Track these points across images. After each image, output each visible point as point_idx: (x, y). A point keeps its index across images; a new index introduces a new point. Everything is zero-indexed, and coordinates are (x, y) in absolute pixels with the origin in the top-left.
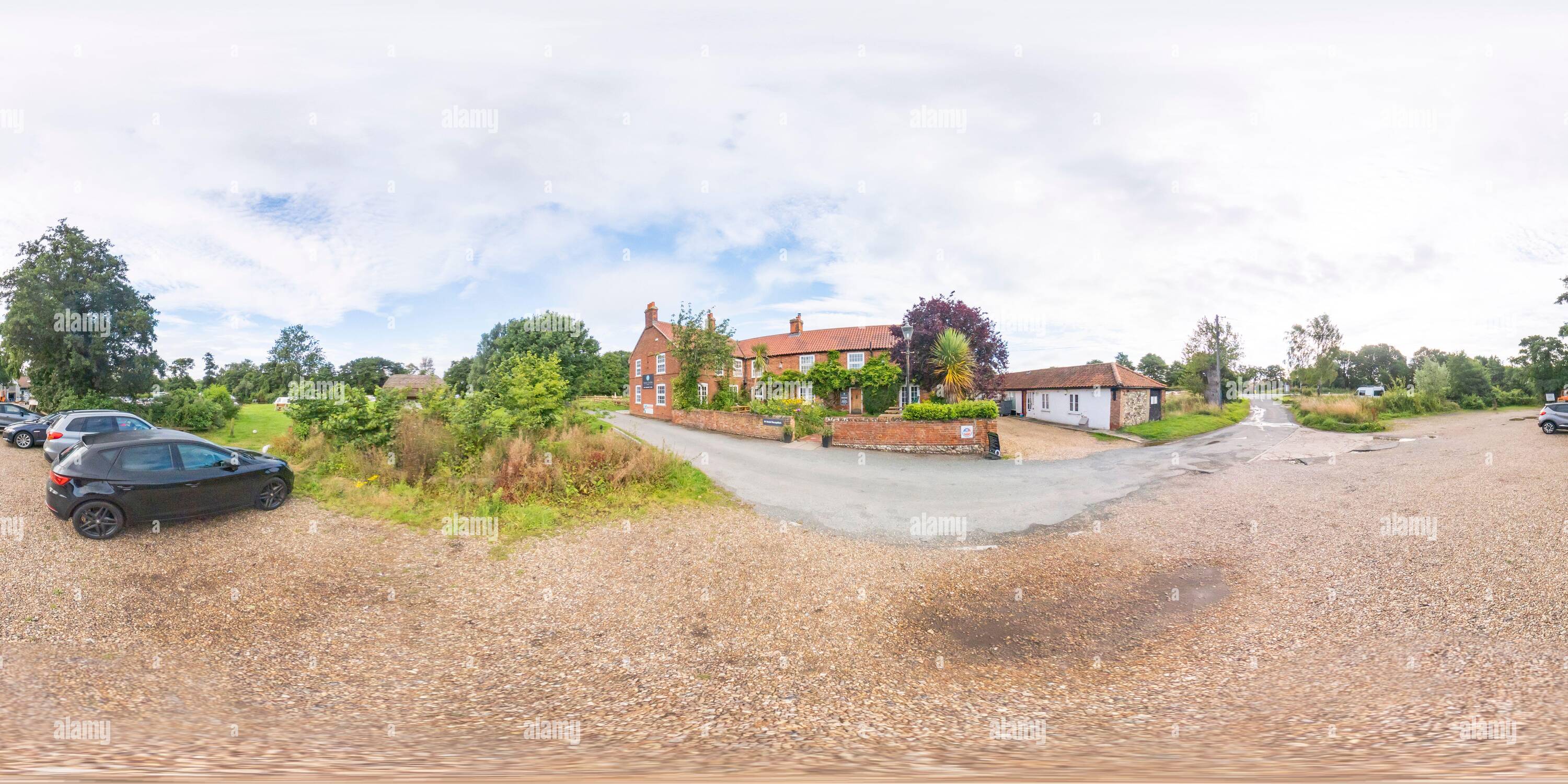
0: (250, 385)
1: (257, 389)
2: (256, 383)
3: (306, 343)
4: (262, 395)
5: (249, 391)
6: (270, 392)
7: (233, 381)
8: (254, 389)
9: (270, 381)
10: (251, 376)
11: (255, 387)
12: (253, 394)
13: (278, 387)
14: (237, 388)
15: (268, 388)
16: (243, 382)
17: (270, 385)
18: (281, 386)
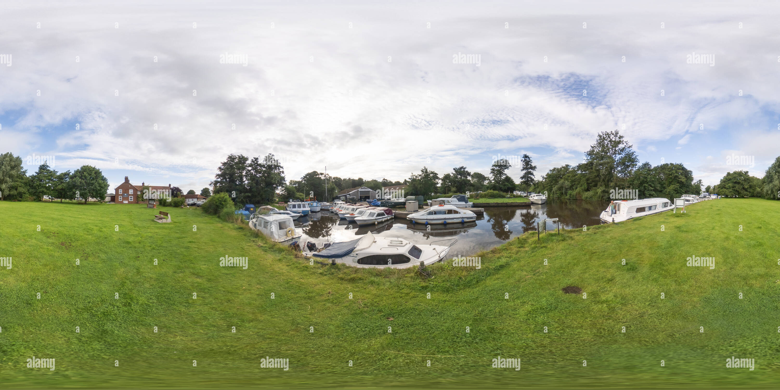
0: (567, 184)
1: (574, 187)
2: (572, 181)
3: (621, 146)
4: (579, 193)
5: (566, 189)
6: (588, 190)
7: (554, 182)
8: (571, 188)
9: (588, 180)
10: (569, 176)
11: (573, 186)
12: (570, 192)
13: (596, 186)
14: (556, 187)
15: (586, 186)
16: (561, 181)
17: (588, 184)
18: (599, 184)
